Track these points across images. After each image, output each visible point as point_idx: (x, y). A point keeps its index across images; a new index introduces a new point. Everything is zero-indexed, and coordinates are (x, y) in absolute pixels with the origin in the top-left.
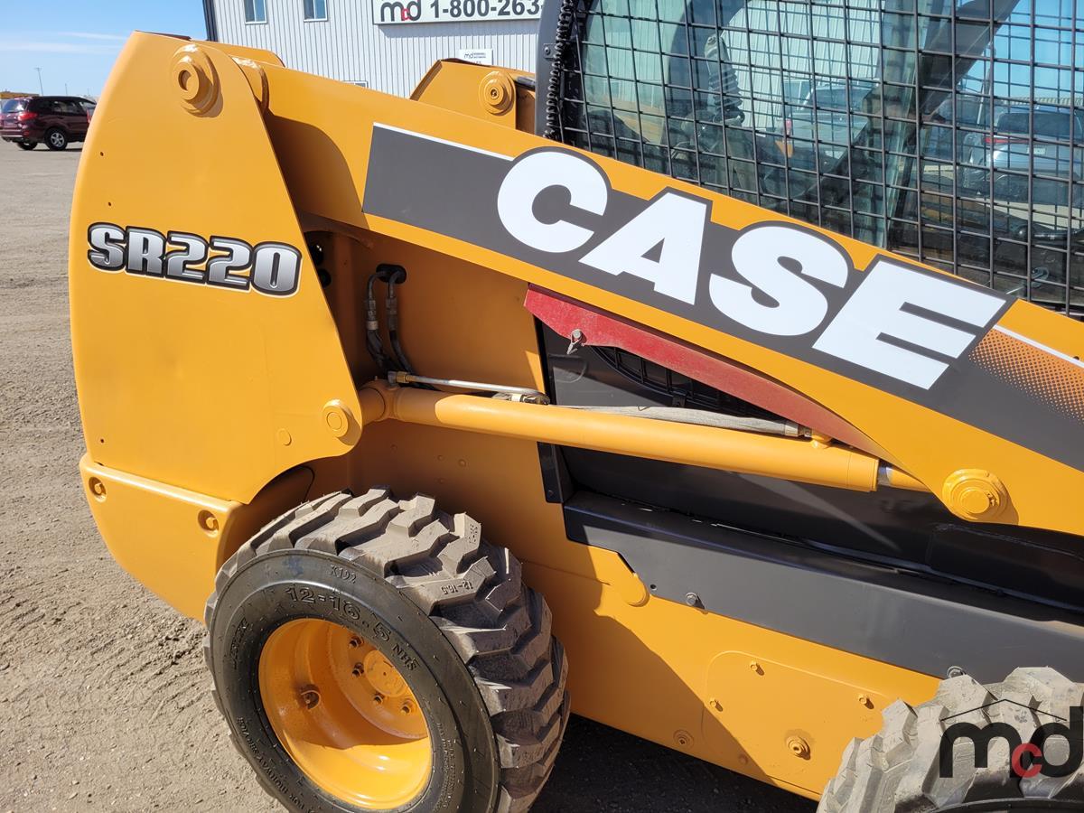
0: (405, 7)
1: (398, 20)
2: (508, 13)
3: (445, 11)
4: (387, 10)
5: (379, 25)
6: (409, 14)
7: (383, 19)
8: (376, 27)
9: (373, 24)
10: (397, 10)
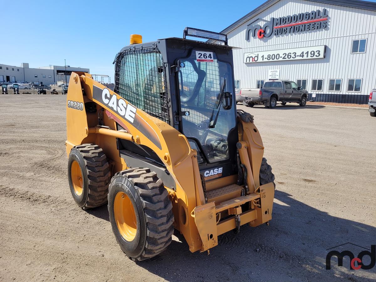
0: (253, 58)
1: (251, 61)
2: (286, 58)
3: (266, 58)
4: (248, 59)
5: (245, 63)
6: (254, 60)
7: (246, 61)
8: (244, 64)
9: (244, 63)
10: (251, 59)
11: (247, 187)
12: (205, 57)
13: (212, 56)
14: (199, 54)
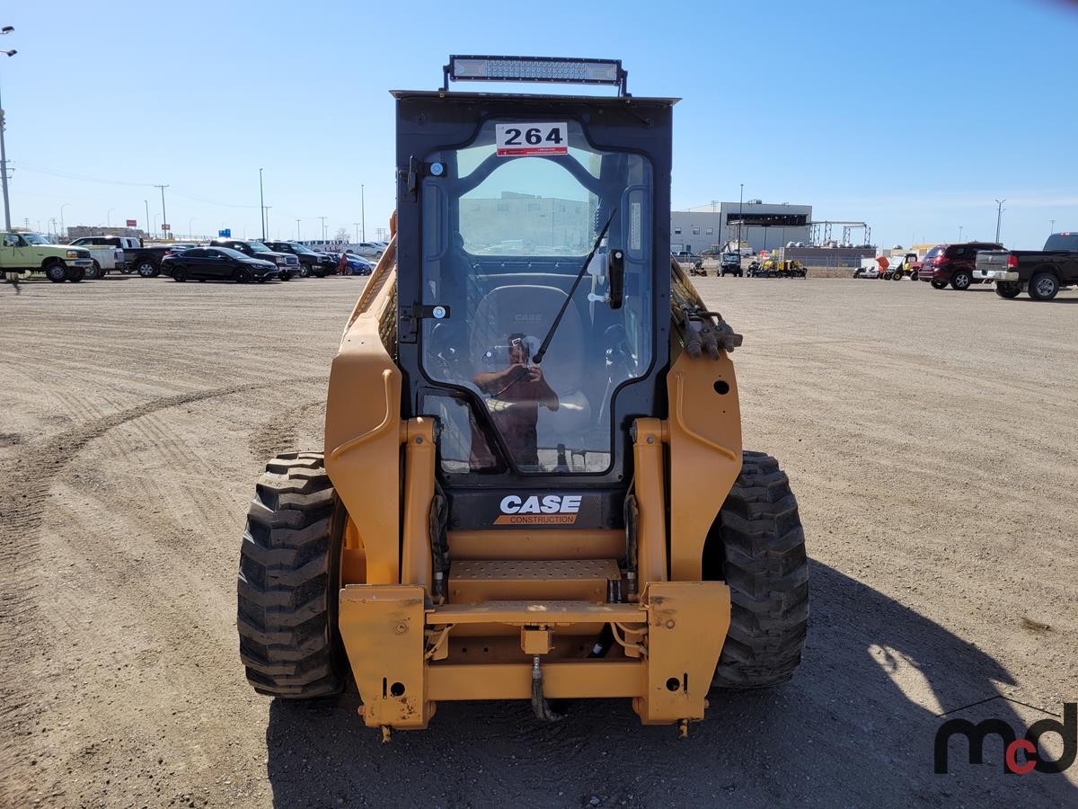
11: (630, 576)
12: (534, 139)
13: (564, 134)
14: (509, 132)
